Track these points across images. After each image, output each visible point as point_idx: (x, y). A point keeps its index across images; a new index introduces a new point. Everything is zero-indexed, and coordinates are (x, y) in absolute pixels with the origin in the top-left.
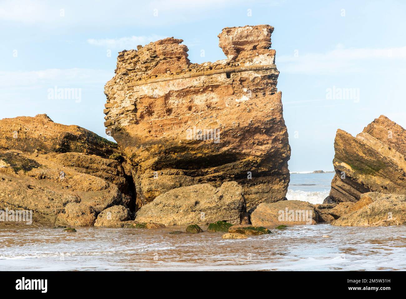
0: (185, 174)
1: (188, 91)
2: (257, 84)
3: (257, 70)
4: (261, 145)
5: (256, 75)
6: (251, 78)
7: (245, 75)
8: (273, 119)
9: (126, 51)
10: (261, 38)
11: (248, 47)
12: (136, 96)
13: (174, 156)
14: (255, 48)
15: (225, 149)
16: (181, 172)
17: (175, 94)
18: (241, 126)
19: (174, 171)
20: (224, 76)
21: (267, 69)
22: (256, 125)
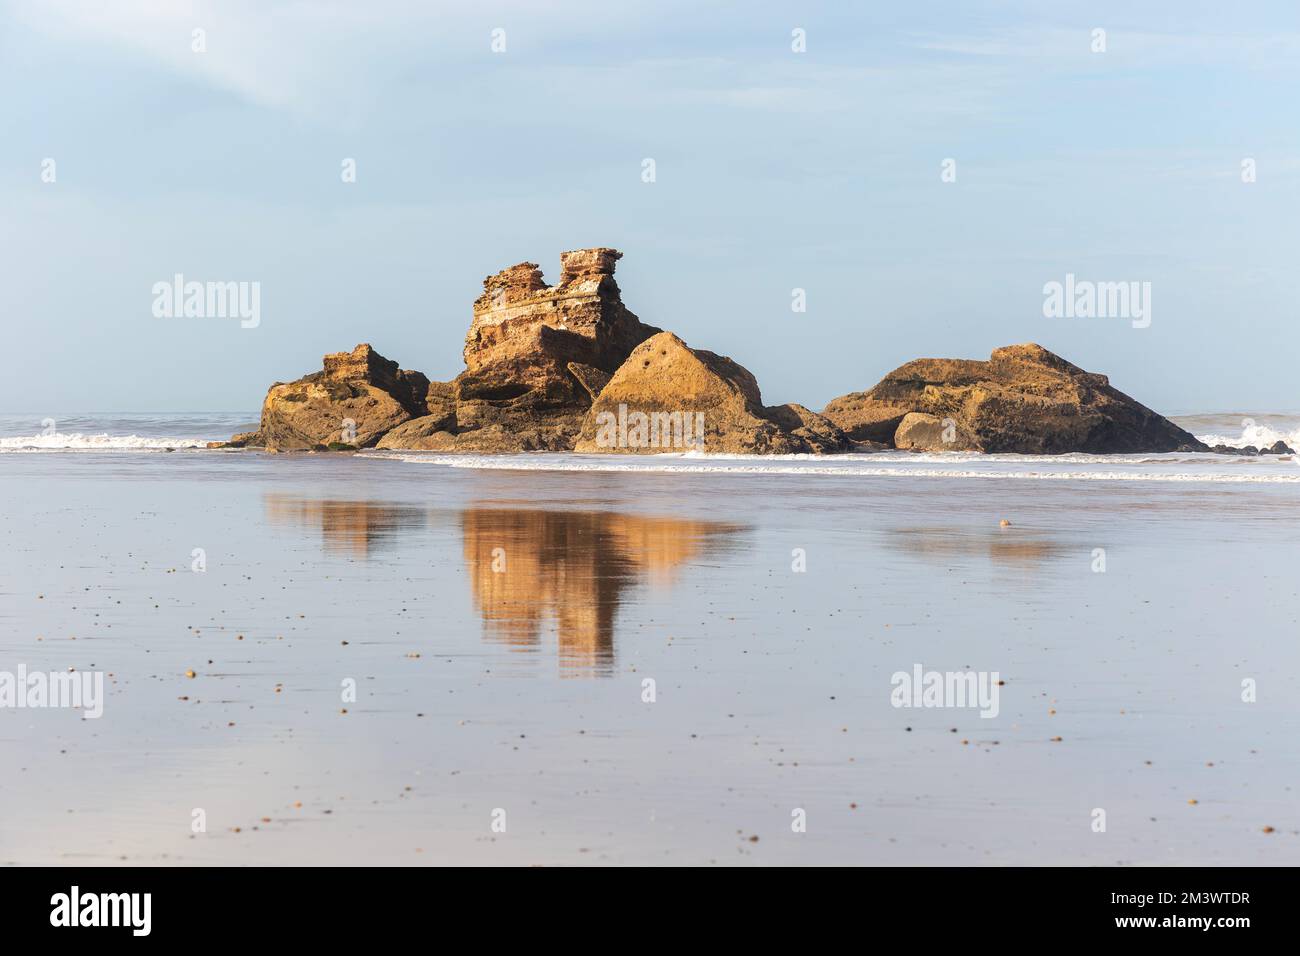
0: (491, 404)
1: (521, 320)
2: (579, 312)
3: (579, 297)
4: (539, 376)
5: (578, 303)
6: (573, 306)
7: (568, 303)
8: (534, 352)
9: (490, 277)
10: (593, 262)
11: (581, 273)
12: (481, 324)
13: (472, 387)
14: (587, 273)
15: (507, 380)
16: (486, 403)
17: (510, 323)
18: (509, 359)
19: (479, 401)
20: (551, 304)
21: (589, 296)
22: (522, 358)
